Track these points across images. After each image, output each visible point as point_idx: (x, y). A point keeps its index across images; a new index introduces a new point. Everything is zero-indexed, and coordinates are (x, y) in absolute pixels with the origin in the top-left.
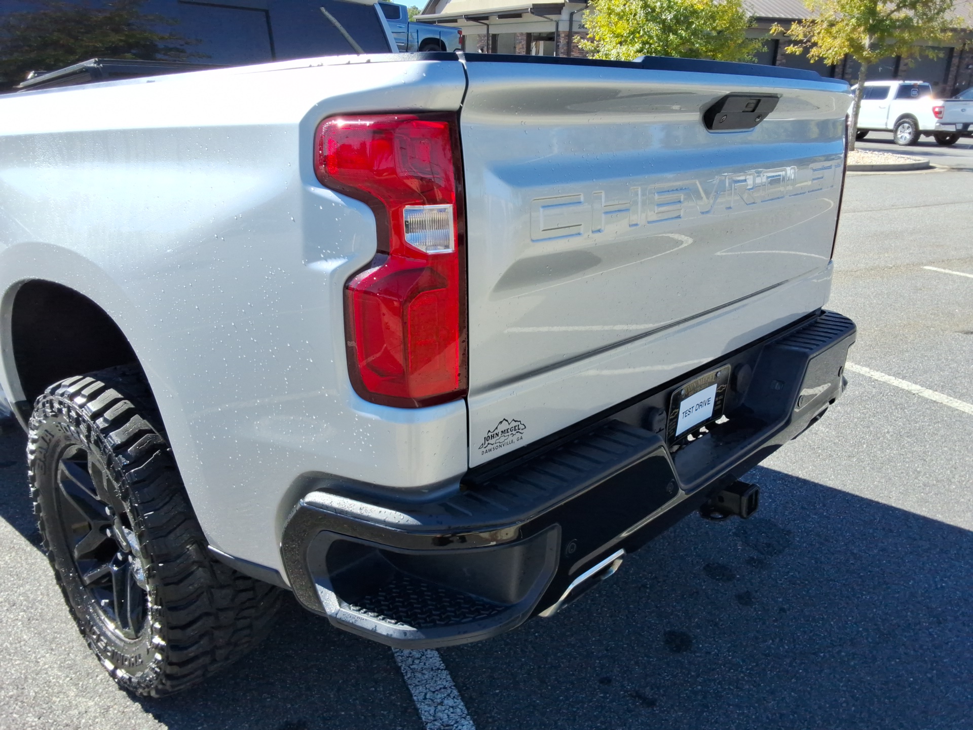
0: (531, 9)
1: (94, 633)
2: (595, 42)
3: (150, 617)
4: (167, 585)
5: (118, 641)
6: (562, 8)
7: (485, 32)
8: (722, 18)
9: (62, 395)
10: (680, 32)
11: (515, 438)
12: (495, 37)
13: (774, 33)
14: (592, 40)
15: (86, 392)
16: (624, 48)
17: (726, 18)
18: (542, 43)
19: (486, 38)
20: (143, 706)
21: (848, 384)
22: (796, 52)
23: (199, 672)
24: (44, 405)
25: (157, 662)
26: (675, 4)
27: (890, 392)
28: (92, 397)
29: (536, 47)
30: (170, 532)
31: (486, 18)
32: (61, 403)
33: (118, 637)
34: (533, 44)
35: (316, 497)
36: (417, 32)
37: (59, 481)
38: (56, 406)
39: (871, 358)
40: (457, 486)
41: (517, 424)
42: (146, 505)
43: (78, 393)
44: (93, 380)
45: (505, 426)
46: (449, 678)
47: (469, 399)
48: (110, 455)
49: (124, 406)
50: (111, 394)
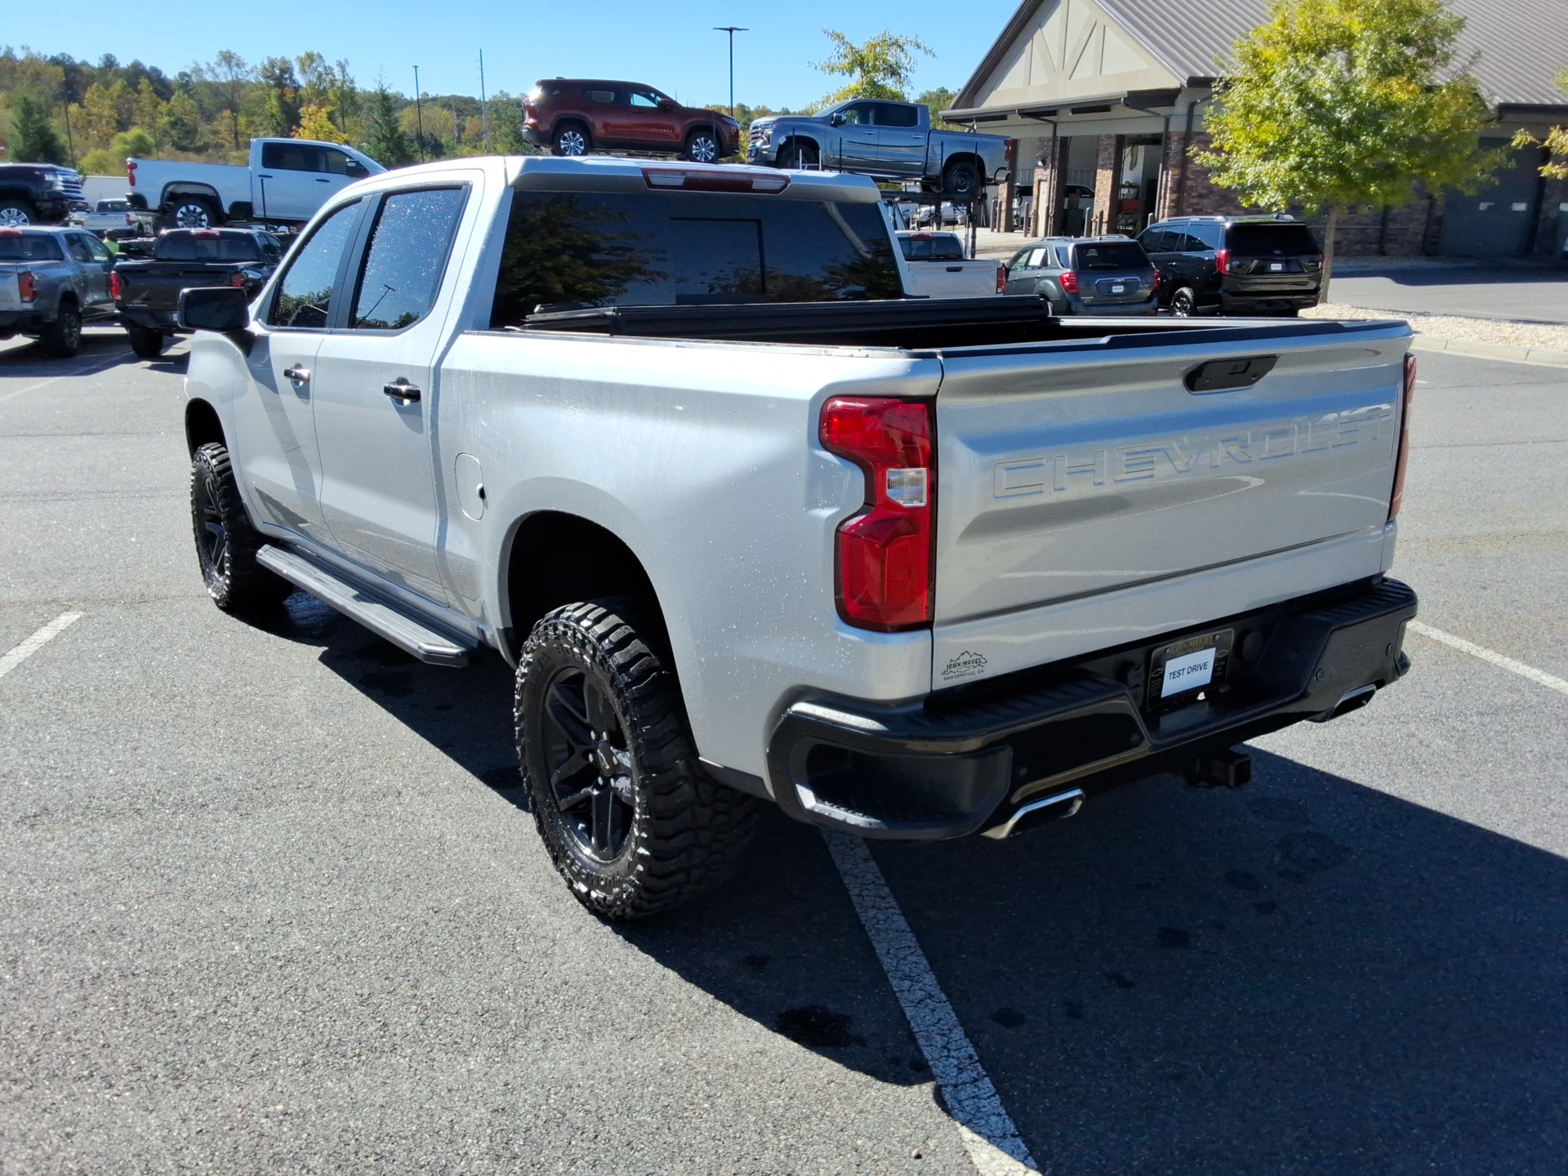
0: (1125, 99)
1: (568, 857)
2: (1223, 154)
3: (635, 830)
4: (657, 794)
5: (593, 864)
6: (1176, 97)
7: (1050, 134)
8: (1439, 114)
9: (568, 618)
10: (1364, 138)
11: (976, 670)
12: (1065, 142)
13: (1518, 145)
14: (1219, 151)
15: (592, 616)
16: (1269, 165)
17: (1446, 113)
18: (1141, 149)
19: (1051, 143)
20: (613, 929)
21: (1411, 668)
22: (1557, 174)
23: (675, 890)
24: (546, 628)
25: (639, 875)
26: (1356, 95)
27: (1559, 702)
28: (597, 621)
29: (1132, 155)
30: (663, 747)
31: (1054, 113)
32: (566, 626)
33: (593, 860)
34: (1127, 151)
35: (802, 707)
36: (942, 144)
37: (547, 705)
38: (561, 628)
39: (1550, 658)
40: (921, 706)
41: (978, 657)
42: (644, 720)
43: (584, 617)
44: (595, 606)
45: (966, 658)
46: (914, 939)
47: (934, 630)
48: (613, 675)
49: (626, 630)
50: (613, 619)
